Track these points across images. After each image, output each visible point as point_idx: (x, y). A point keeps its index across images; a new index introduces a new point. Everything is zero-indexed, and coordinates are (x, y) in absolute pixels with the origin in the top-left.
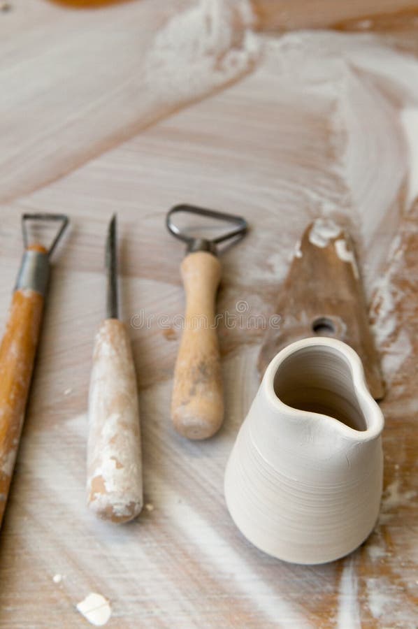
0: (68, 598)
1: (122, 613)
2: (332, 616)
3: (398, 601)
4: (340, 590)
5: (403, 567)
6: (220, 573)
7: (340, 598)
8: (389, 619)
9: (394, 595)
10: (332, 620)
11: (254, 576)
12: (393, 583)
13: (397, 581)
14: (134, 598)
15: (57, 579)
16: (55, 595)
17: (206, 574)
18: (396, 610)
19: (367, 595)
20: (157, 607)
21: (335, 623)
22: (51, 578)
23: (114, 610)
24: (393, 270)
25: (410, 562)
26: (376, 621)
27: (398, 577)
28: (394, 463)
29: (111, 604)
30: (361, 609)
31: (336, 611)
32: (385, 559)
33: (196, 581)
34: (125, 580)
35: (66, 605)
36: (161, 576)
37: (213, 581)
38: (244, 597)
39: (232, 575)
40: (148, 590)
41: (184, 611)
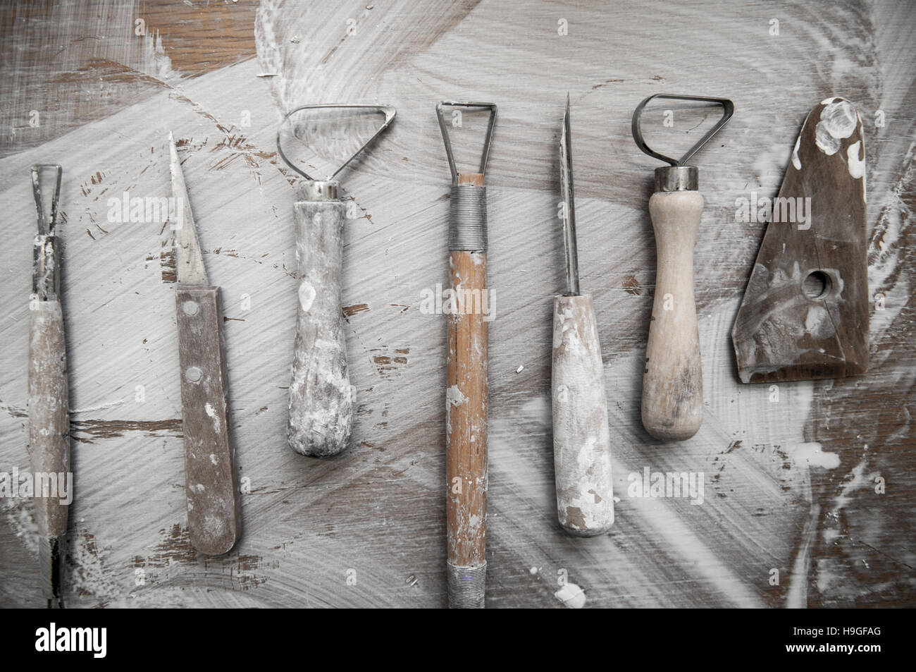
0: (547, 588)
1: (596, 599)
2: (783, 594)
3: (842, 578)
4: (793, 571)
5: (853, 547)
6: (685, 561)
7: (793, 577)
8: (832, 593)
9: (840, 573)
10: (783, 597)
11: (716, 562)
12: (841, 562)
13: (845, 561)
14: (606, 586)
15: (533, 571)
16: (534, 585)
17: (672, 561)
18: (840, 586)
19: (816, 574)
20: (628, 593)
21: (786, 599)
22: (528, 571)
23: (589, 597)
24: (907, 179)
25: (860, 542)
26: (821, 595)
27: (847, 556)
28: (864, 443)
29: (585, 592)
30: (810, 586)
31: (787, 589)
32: (838, 541)
33: (662, 569)
34: (597, 570)
35: (545, 594)
36: (630, 566)
37: (678, 569)
38: (706, 581)
39: (696, 562)
40: (618, 578)
41: (652, 595)
